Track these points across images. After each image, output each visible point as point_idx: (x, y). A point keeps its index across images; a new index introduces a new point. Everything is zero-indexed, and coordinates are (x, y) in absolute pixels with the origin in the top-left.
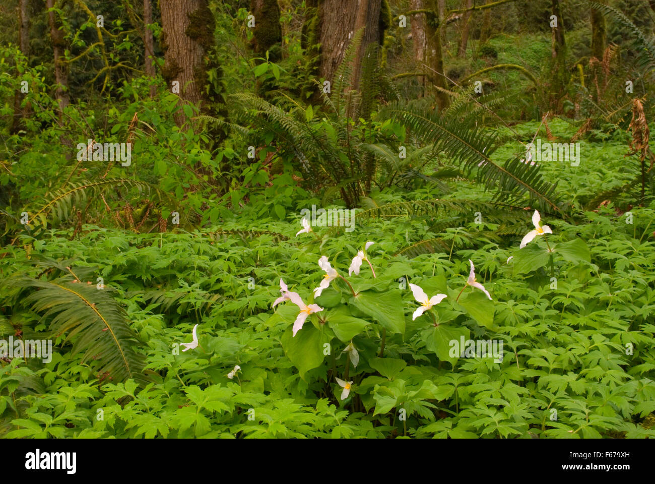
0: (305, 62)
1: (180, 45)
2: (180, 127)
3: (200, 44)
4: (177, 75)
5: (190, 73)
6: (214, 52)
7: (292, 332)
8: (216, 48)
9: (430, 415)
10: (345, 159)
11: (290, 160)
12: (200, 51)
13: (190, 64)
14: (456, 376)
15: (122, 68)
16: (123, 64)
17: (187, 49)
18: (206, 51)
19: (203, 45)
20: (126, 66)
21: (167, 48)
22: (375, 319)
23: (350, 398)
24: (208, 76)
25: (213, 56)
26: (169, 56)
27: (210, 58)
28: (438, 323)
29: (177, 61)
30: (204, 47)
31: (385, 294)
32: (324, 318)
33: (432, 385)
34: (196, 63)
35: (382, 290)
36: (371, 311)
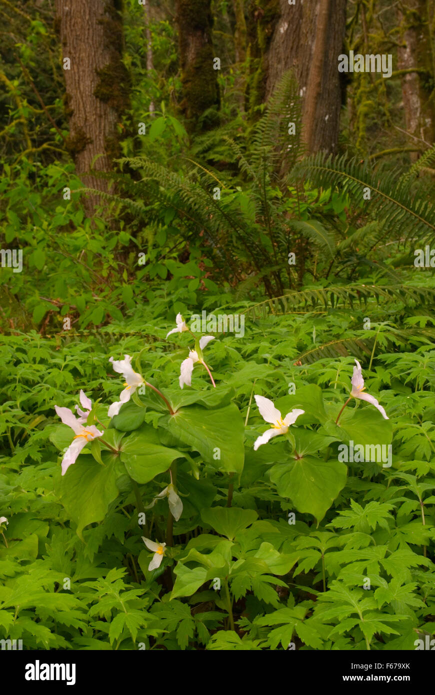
0: (246, 128)
1: (88, 109)
2: (65, 208)
3: (113, 107)
4: (84, 147)
5: (100, 144)
6: (130, 118)
7: (61, 469)
8: (132, 112)
9: (272, 597)
10: (266, 241)
11: (198, 244)
12: (112, 117)
13: (100, 133)
14: (325, 535)
15: (48, 149)
16: (50, 145)
17: (96, 114)
18: (120, 117)
19: (116, 109)
20: (52, 148)
21: (71, 114)
22: (194, 449)
23: (163, 568)
24: (121, 149)
25: (128, 123)
26: (74, 124)
27: (125, 125)
28: (301, 455)
29: (84, 130)
30: (117, 111)
31: (218, 412)
32: (120, 447)
33: (271, 550)
34: (107, 131)
35: (214, 404)
36: (190, 437)
